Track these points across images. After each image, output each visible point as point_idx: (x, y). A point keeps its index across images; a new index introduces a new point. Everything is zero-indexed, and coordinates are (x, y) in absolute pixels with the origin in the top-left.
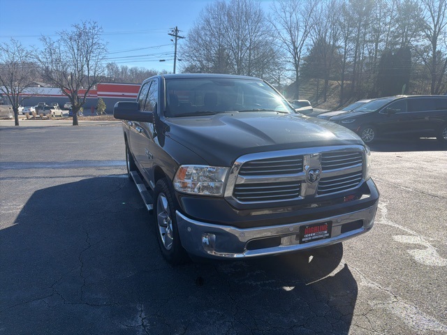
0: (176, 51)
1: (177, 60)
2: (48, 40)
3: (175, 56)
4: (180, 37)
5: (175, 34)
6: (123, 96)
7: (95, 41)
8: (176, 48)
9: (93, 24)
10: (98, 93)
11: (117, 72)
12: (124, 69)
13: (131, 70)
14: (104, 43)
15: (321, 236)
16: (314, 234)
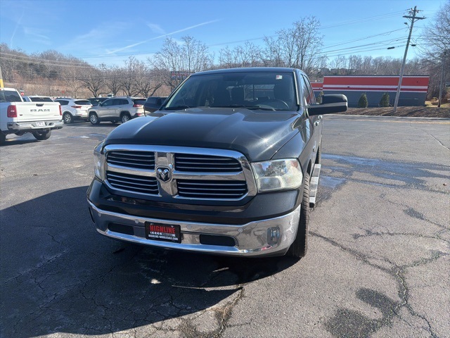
0: (410, 36)
1: (410, 46)
2: (270, 40)
3: (409, 42)
4: (419, 18)
5: (413, 16)
6: (348, 88)
7: (312, 35)
8: (411, 32)
9: (311, 19)
10: (324, 86)
11: (358, 64)
12: (368, 60)
13: (375, 61)
14: (320, 36)
15: (169, 238)
16: (161, 234)
